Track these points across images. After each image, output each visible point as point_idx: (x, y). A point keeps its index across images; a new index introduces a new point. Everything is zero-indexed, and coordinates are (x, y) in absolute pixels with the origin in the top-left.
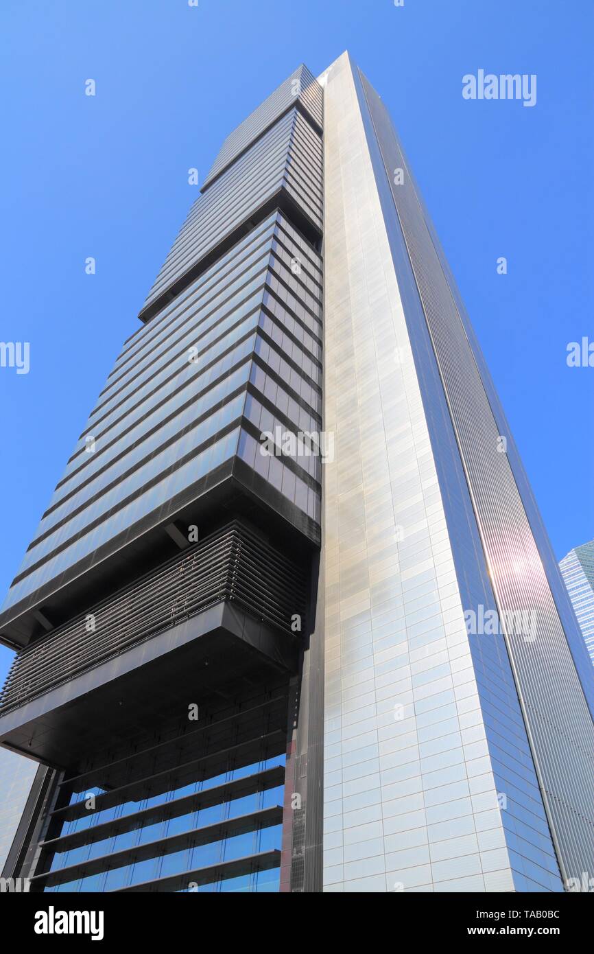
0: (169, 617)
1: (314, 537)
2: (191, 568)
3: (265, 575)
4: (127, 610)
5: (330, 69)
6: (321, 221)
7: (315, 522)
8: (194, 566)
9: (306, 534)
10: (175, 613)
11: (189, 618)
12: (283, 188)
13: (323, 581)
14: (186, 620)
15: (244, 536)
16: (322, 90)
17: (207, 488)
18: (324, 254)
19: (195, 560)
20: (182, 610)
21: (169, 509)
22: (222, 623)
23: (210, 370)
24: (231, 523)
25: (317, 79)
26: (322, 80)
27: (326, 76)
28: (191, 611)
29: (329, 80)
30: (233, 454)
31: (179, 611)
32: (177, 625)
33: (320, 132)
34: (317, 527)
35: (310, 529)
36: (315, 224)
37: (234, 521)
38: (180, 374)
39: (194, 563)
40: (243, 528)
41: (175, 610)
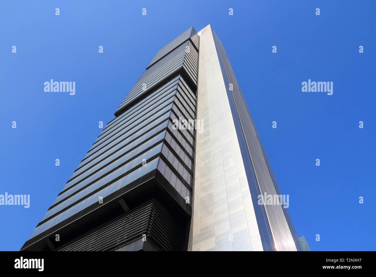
0: (116, 243)
1: (189, 212)
2: (129, 221)
3: (164, 227)
4: (94, 240)
5: (202, 30)
6: (197, 83)
7: (189, 205)
8: (131, 220)
9: (185, 210)
10: (119, 242)
11: (126, 245)
12: (182, 66)
13: (192, 232)
14: (124, 246)
15: (157, 207)
16: (199, 37)
17: (141, 183)
18: (198, 95)
19: (132, 217)
20: (123, 240)
21: (122, 191)
22: (143, 248)
23: (146, 134)
24: (151, 200)
25: (198, 33)
26: (199, 34)
27: (201, 33)
28: (127, 241)
29: (202, 34)
30: (155, 168)
31: (121, 241)
32: (119, 248)
33: (198, 51)
34: (190, 207)
35: (187, 207)
36: (194, 83)
37: (152, 200)
38: (131, 136)
39: (131, 218)
40: (156, 203)
41: (119, 240)
